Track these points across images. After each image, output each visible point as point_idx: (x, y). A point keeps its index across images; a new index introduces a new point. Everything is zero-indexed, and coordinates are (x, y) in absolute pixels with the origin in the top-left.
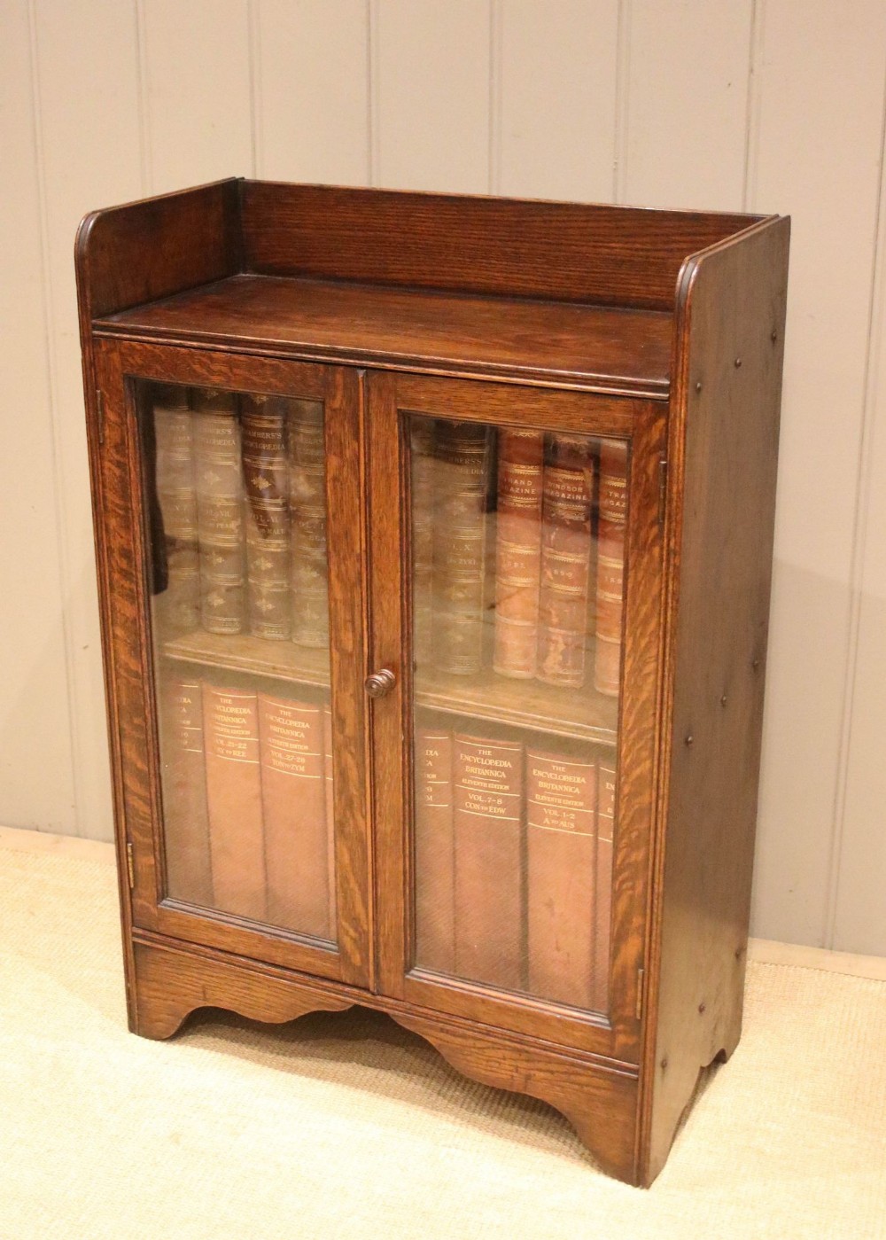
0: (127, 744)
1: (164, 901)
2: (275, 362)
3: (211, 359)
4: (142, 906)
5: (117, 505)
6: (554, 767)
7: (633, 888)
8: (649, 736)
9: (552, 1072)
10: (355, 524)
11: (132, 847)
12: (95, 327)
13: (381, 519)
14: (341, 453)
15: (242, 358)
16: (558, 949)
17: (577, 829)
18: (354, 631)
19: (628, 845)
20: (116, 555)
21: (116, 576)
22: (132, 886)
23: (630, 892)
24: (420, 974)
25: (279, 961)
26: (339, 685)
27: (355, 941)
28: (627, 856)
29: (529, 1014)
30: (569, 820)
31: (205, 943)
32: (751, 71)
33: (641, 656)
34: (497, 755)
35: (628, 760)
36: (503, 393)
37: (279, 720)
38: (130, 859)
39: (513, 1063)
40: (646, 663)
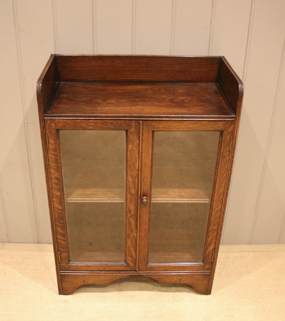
0: (58, 228)
1: (70, 263)
2: (112, 121)
3: (88, 122)
4: (63, 266)
5: (54, 166)
7: (213, 234)
8: (221, 200)
9: (187, 277)
10: (137, 161)
11: (60, 252)
12: (45, 116)
13: (145, 160)
14: (133, 143)
15: (100, 121)
18: (135, 189)
19: (213, 225)
20: (54, 180)
21: (54, 185)
22: (60, 261)
23: (213, 235)
24: (151, 264)
25: (108, 270)
26: (130, 202)
27: (131, 261)
28: (212, 228)
29: (182, 267)
31: (84, 270)
33: (221, 182)
35: (215, 207)
38: (59, 256)
39: (177, 278)
40: (222, 184)
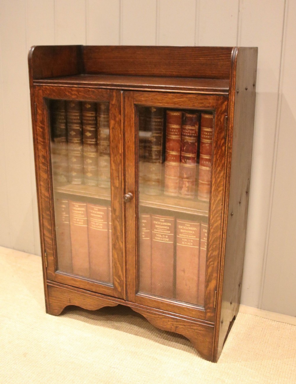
0: (44, 220)
1: (57, 271)
2: (93, 90)
3: (72, 90)
4: (50, 273)
5: (41, 141)
6: (186, 224)
7: (214, 264)
8: (220, 212)
9: (185, 326)
10: (119, 143)
11: (46, 254)
12: (34, 82)
13: (128, 142)
14: (115, 119)
15: (82, 89)
16: (186, 285)
17: (193, 245)
18: (119, 180)
19: (212, 250)
20: (41, 158)
21: (41, 165)
22: (47, 267)
23: (212, 265)
24: (141, 294)
25: (94, 290)
26: (114, 198)
27: (118, 283)
28: (212, 253)
29: (177, 307)
30: (190, 242)
31: (70, 285)
32: (239, 11)
33: (218, 185)
34: (166, 221)
35: (213, 221)
36: (170, 95)
37: (94, 212)
38: (46, 258)
39: (172, 323)
40: (219, 187)
